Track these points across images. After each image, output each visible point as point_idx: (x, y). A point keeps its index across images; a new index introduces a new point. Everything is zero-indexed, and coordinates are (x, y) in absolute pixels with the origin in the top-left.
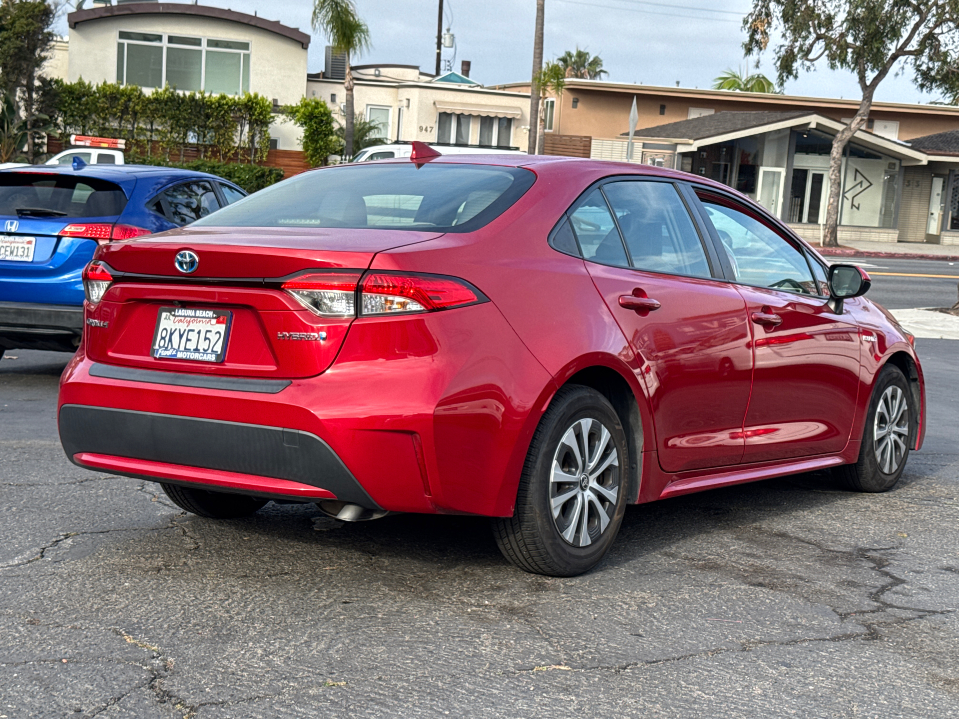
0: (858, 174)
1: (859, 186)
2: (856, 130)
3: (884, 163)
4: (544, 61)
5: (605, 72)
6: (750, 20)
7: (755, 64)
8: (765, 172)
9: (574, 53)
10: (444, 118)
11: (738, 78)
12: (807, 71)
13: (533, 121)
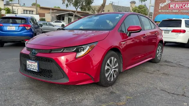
0: (75, 18)
7: (64, 5)
8: (65, 18)
10: (24, 10)
11: (56, 7)
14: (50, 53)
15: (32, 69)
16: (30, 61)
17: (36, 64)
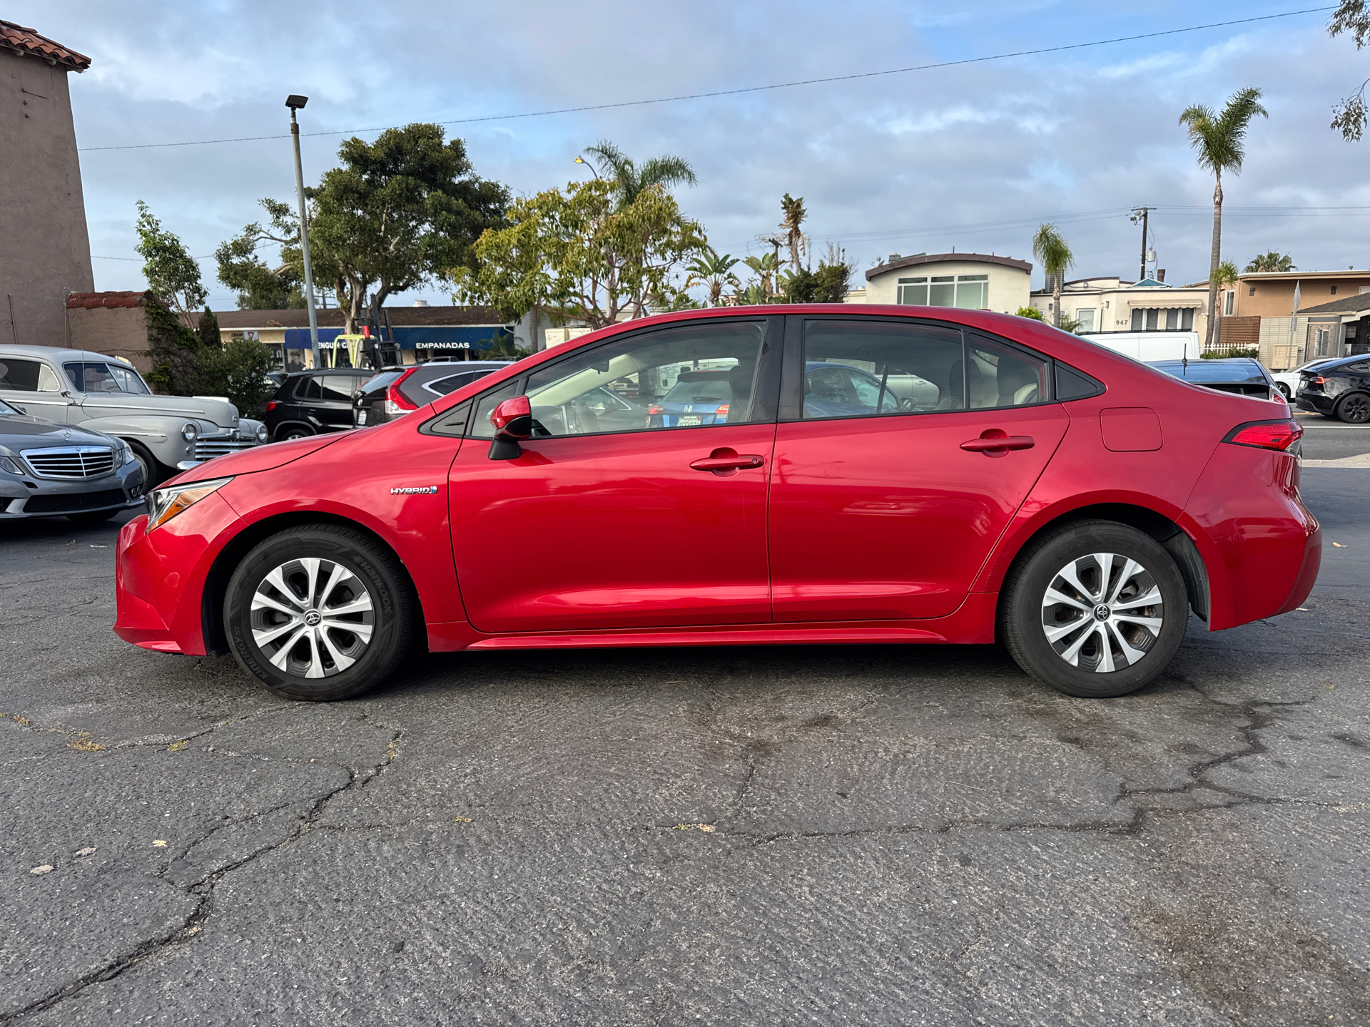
4: (1221, 260)
5: (1294, 267)
9: (1266, 255)
10: (1137, 313)
13: (1212, 308)
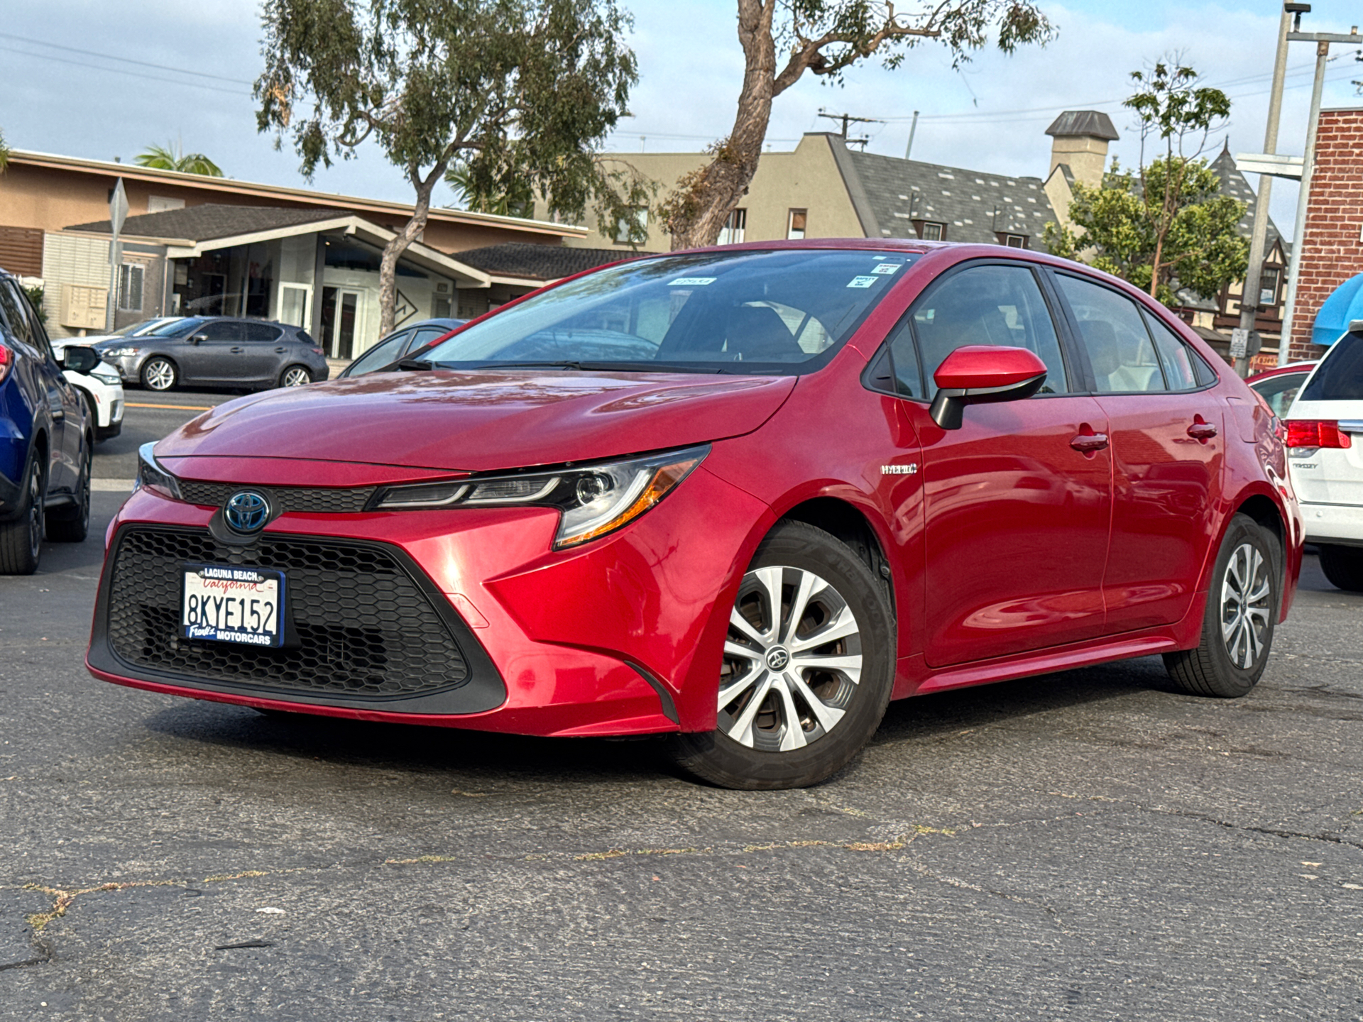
0: (400, 297)
1: (402, 312)
2: (410, 240)
3: (431, 284)
6: (264, 84)
7: (274, 144)
8: (286, 290)
11: (168, 158)
12: (346, 158)
14: (372, 509)
15: (229, 629)
16: (213, 573)
17: (269, 591)
